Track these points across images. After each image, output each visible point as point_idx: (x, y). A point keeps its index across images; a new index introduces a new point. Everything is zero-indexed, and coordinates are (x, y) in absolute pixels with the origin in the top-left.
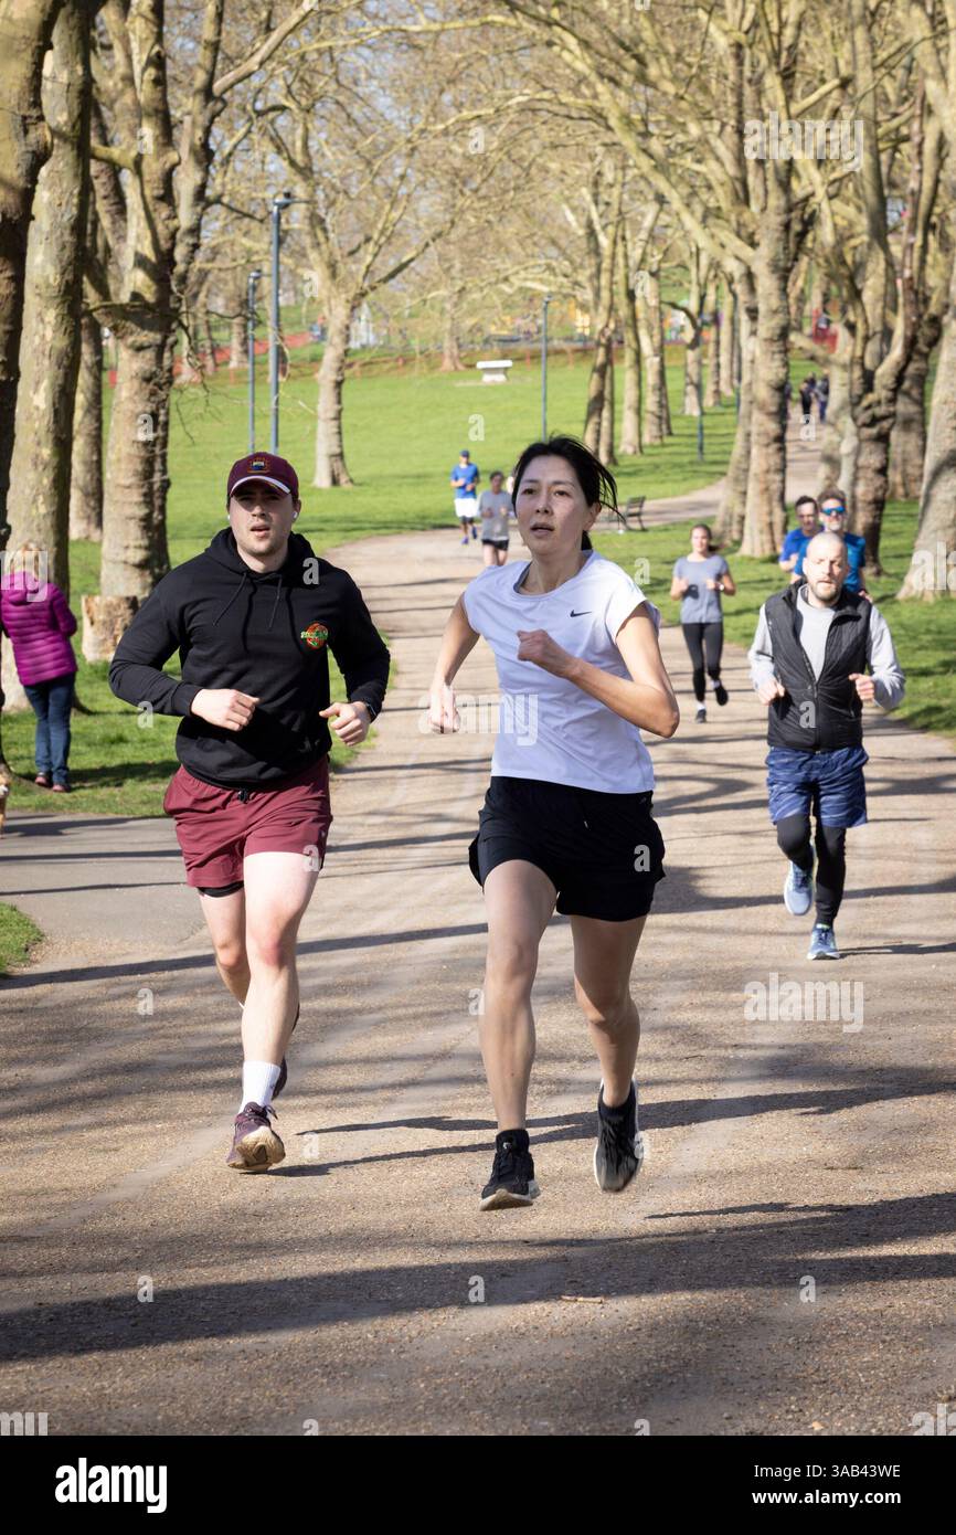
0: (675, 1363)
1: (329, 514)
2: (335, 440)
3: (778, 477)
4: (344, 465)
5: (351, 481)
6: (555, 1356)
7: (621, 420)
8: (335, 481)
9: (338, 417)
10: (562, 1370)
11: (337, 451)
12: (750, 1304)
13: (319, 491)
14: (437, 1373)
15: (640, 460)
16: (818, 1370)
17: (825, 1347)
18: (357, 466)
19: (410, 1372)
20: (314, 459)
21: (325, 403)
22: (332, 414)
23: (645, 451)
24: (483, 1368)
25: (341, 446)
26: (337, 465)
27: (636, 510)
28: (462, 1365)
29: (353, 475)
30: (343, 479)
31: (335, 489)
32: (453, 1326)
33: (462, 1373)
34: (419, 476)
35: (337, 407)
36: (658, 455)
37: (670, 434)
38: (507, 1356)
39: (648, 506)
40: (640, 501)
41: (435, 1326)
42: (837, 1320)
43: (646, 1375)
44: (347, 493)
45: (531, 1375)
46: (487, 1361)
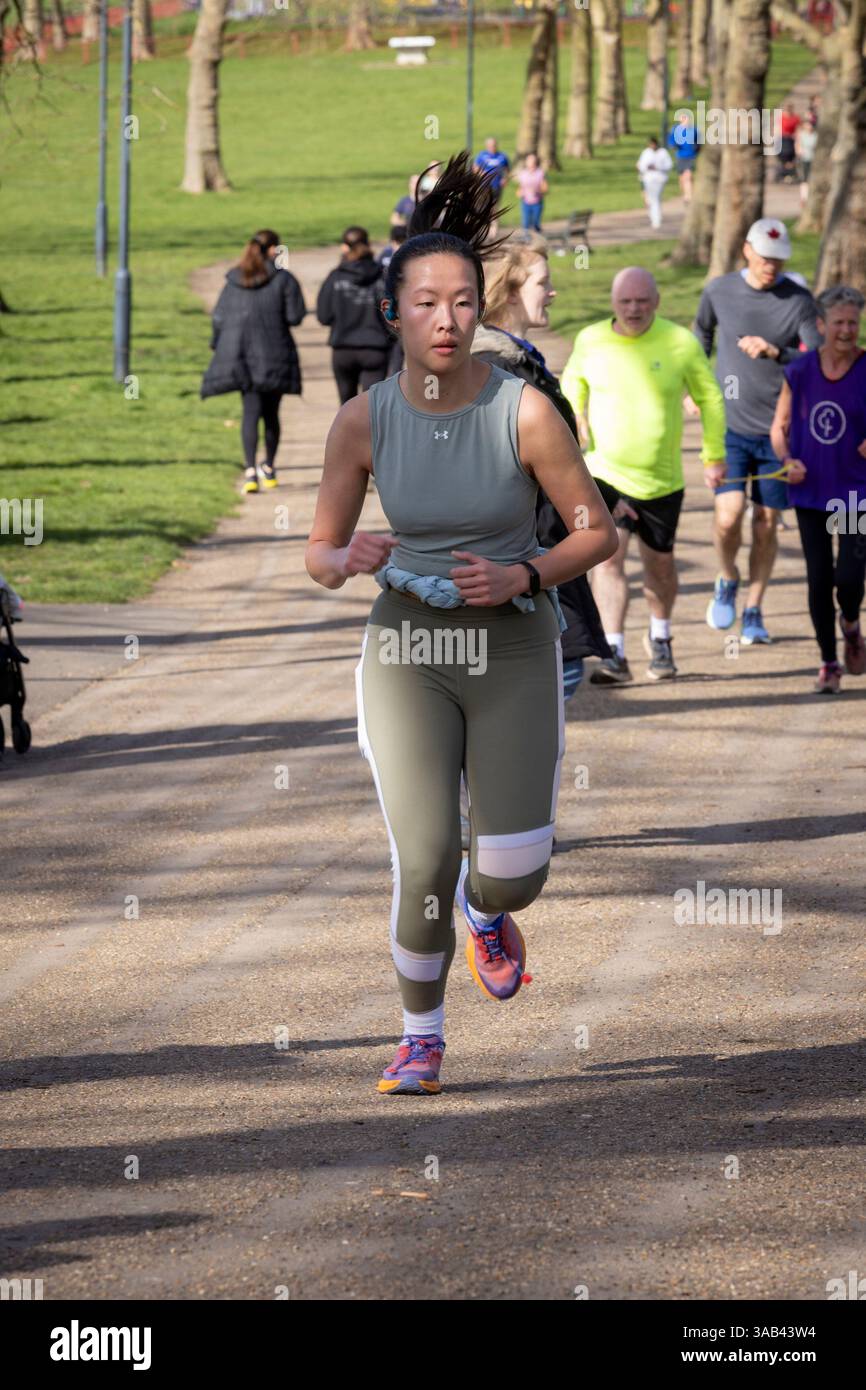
0: (511, 1269)
1: (199, 224)
2: (209, 134)
3: (754, 189)
4: (221, 166)
5: (229, 184)
6: (367, 1259)
7: (566, 113)
8: (209, 185)
9: (214, 105)
10: (372, 1276)
11: (211, 146)
12: (614, 1201)
13: (186, 197)
14: (221, 1278)
15: (591, 165)
16: (682, 1281)
17: (696, 1253)
18: (238, 164)
19: (190, 1275)
20: (183, 157)
21: (197, 87)
22: (206, 101)
23: (597, 152)
24: (277, 1272)
25: (217, 141)
26: (213, 165)
27: (581, 226)
28: (253, 1269)
29: (232, 177)
30: (219, 182)
31: (210, 195)
32: (250, 1222)
33: (251, 1278)
34: (311, 179)
35: (213, 93)
36: (611, 158)
37: (628, 132)
38: (309, 1257)
39: (594, 221)
40: (585, 216)
41: (229, 1222)
42: (716, 1223)
43: (472, 1284)
44: (224, 200)
45: (334, 1281)
46: (284, 1264)
